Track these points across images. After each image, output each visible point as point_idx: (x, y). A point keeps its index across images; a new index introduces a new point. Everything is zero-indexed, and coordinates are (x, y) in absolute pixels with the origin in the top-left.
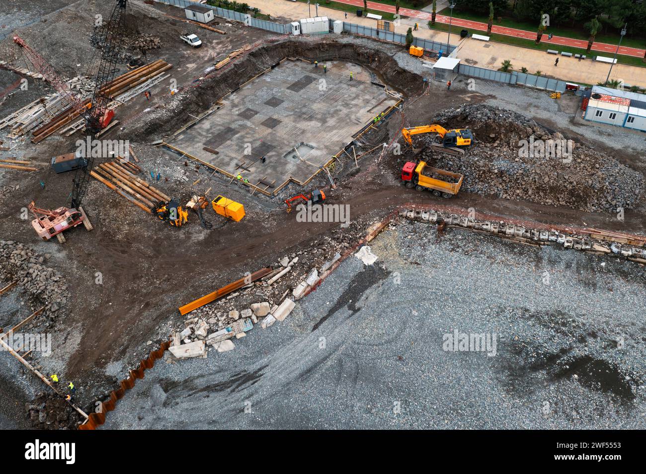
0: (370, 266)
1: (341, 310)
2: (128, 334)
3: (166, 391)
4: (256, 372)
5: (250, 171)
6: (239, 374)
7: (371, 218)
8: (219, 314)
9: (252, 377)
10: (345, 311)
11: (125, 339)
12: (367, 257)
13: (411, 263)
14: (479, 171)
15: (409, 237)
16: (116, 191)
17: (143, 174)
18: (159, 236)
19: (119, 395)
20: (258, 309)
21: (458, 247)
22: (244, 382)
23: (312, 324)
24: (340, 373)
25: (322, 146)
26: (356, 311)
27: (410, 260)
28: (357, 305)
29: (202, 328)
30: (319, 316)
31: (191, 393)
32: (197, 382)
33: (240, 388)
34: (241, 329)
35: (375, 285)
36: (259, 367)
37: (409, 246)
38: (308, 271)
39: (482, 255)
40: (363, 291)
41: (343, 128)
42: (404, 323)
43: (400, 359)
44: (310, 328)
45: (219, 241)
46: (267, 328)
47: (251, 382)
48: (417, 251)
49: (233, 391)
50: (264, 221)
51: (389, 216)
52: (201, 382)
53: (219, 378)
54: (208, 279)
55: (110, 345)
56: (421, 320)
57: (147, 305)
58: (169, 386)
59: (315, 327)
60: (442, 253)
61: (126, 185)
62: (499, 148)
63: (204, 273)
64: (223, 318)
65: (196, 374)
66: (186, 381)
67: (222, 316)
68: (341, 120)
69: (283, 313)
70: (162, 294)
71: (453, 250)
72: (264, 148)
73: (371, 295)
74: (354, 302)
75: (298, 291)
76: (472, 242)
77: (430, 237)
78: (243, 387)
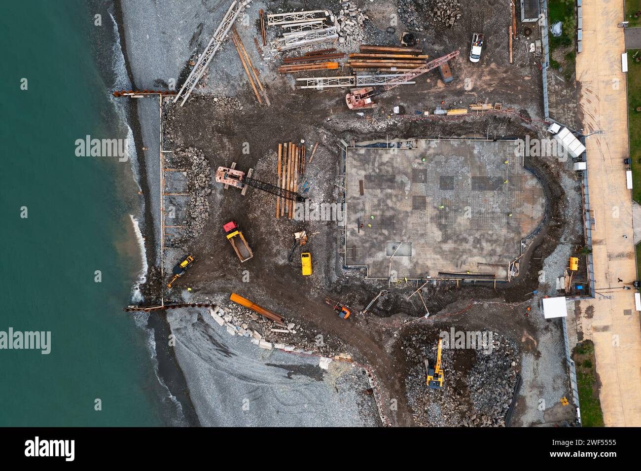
0: (320, 368)
1: (284, 370)
2: (204, 284)
3: (198, 320)
4: (230, 353)
5: (359, 232)
6: (225, 346)
7: (350, 351)
8: (240, 319)
9: (227, 353)
10: (285, 373)
11: (201, 285)
12: (324, 363)
13: (336, 387)
14: (422, 398)
15: (353, 377)
16: (278, 178)
17: (302, 178)
18: (266, 237)
19: (180, 306)
20: (255, 334)
21: (362, 406)
22: (223, 351)
23: (269, 362)
24: (253, 391)
25: (415, 260)
26: (289, 377)
27: (337, 386)
28: (293, 376)
29: (228, 318)
30: (274, 362)
31: (204, 331)
32: (210, 330)
33: (220, 352)
34: (243, 333)
35: (309, 378)
36: (233, 352)
37: (346, 380)
38: (291, 344)
39: (364, 421)
40: (302, 374)
41: (446, 259)
42: (297, 404)
43: (278, 412)
44: (266, 362)
45: (284, 275)
46: (252, 343)
47: (225, 354)
48: (346, 386)
49: (217, 350)
50: (314, 288)
51: (358, 360)
52: (211, 332)
53: (217, 338)
54: (257, 292)
55: (194, 282)
56: (304, 411)
57: (224, 276)
58: (200, 319)
59: (268, 365)
60: (353, 399)
61: (286, 178)
62: (452, 400)
63: (259, 286)
64: (240, 323)
65: (212, 327)
66: (207, 324)
67: (240, 322)
68: (454, 252)
69: (264, 346)
70: (235, 276)
71: (359, 404)
72: (388, 222)
73: (302, 379)
74: (293, 373)
75: (277, 346)
76: (370, 412)
77: (360, 388)
78: (221, 352)
